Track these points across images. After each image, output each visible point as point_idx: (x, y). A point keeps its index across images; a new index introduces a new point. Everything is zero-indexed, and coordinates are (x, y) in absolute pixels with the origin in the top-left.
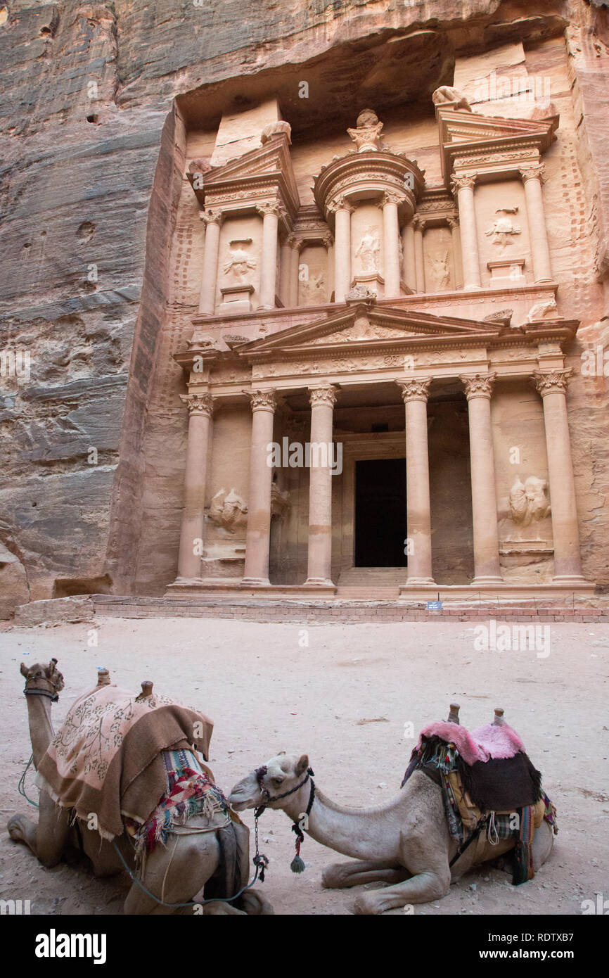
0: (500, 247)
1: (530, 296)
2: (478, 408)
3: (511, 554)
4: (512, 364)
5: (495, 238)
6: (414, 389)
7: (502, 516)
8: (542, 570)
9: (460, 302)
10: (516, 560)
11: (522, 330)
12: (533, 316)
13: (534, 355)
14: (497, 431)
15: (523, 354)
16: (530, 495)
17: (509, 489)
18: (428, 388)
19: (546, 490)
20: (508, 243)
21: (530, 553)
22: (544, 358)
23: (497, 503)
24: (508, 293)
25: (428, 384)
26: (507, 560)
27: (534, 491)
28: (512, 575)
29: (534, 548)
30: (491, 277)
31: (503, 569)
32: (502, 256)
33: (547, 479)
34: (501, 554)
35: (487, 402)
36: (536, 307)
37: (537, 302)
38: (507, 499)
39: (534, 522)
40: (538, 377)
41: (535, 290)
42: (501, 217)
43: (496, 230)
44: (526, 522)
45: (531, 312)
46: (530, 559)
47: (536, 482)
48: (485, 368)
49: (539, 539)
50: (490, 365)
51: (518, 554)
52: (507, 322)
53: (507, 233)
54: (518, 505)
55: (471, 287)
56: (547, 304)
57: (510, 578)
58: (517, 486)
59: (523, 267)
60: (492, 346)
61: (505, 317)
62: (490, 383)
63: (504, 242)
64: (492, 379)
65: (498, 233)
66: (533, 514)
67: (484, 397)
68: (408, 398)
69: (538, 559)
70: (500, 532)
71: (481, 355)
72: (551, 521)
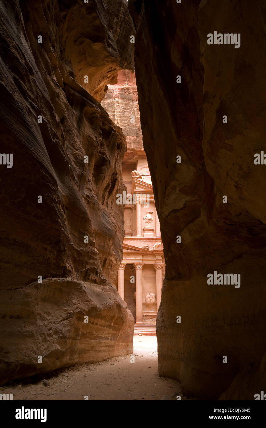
0: (147, 224)
1: (154, 241)
2: (139, 273)
3: (146, 316)
4: (149, 260)
5: (146, 220)
6: (121, 266)
7: (144, 304)
8: (154, 320)
9: (135, 240)
10: (147, 317)
11: (152, 251)
12: (155, 247)
13: (154, 259)
14: (143, 279)
15: (152, 258)
16: (151, 298)
17: (146, 296)
18: (125, 266)
19: (156, 297)
20: (150, 223)
21: (151, 316)
22: (157, 260)
23: (143, 300)
24: (149, 239)
25: (125, 265)
26: (145, 317)
27: (152, 297)
28: (146, 322)
29: (152, 314)
30: (144, 233)
31: (143, 320)
32: (147, 227)
33: (156, 294)
34: (143, 316)
35: (141, 271)
36: (156, 244)
37: (156, 243)
38: (145, 299)
39: (152, 306)
40: (155, 265)
41: (156, 239)
42: (148, 214)
43: (147, 218)
44: (150, 306)
45: (155, 245)
46: (151, 317)
47: (153, 294)
48: (141, 261)
49: (153, 311)
50: (142, 260)
51: (148, 316)
52: (148, 249)
53: (149, 220)
54: (148, 301)
55: (139, 236)
56: (159, 244)
57: (145, 323)
58: (148, 296)
59: (153, 231)
60: (143, 255)
61: (148, 248)
62: (143, 266)
63: (148, 222)
64: (143, 265)
65: (147, 219)
66: (152, 304)
67: (140, 270)
68: (119, 269)
69: (153, 317)
70: (143, 309)
71: (140, 258)
72: (156, 306)
